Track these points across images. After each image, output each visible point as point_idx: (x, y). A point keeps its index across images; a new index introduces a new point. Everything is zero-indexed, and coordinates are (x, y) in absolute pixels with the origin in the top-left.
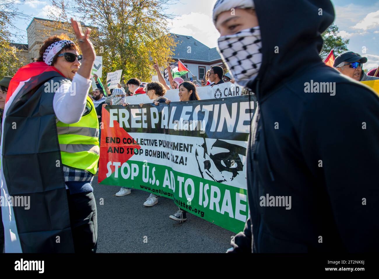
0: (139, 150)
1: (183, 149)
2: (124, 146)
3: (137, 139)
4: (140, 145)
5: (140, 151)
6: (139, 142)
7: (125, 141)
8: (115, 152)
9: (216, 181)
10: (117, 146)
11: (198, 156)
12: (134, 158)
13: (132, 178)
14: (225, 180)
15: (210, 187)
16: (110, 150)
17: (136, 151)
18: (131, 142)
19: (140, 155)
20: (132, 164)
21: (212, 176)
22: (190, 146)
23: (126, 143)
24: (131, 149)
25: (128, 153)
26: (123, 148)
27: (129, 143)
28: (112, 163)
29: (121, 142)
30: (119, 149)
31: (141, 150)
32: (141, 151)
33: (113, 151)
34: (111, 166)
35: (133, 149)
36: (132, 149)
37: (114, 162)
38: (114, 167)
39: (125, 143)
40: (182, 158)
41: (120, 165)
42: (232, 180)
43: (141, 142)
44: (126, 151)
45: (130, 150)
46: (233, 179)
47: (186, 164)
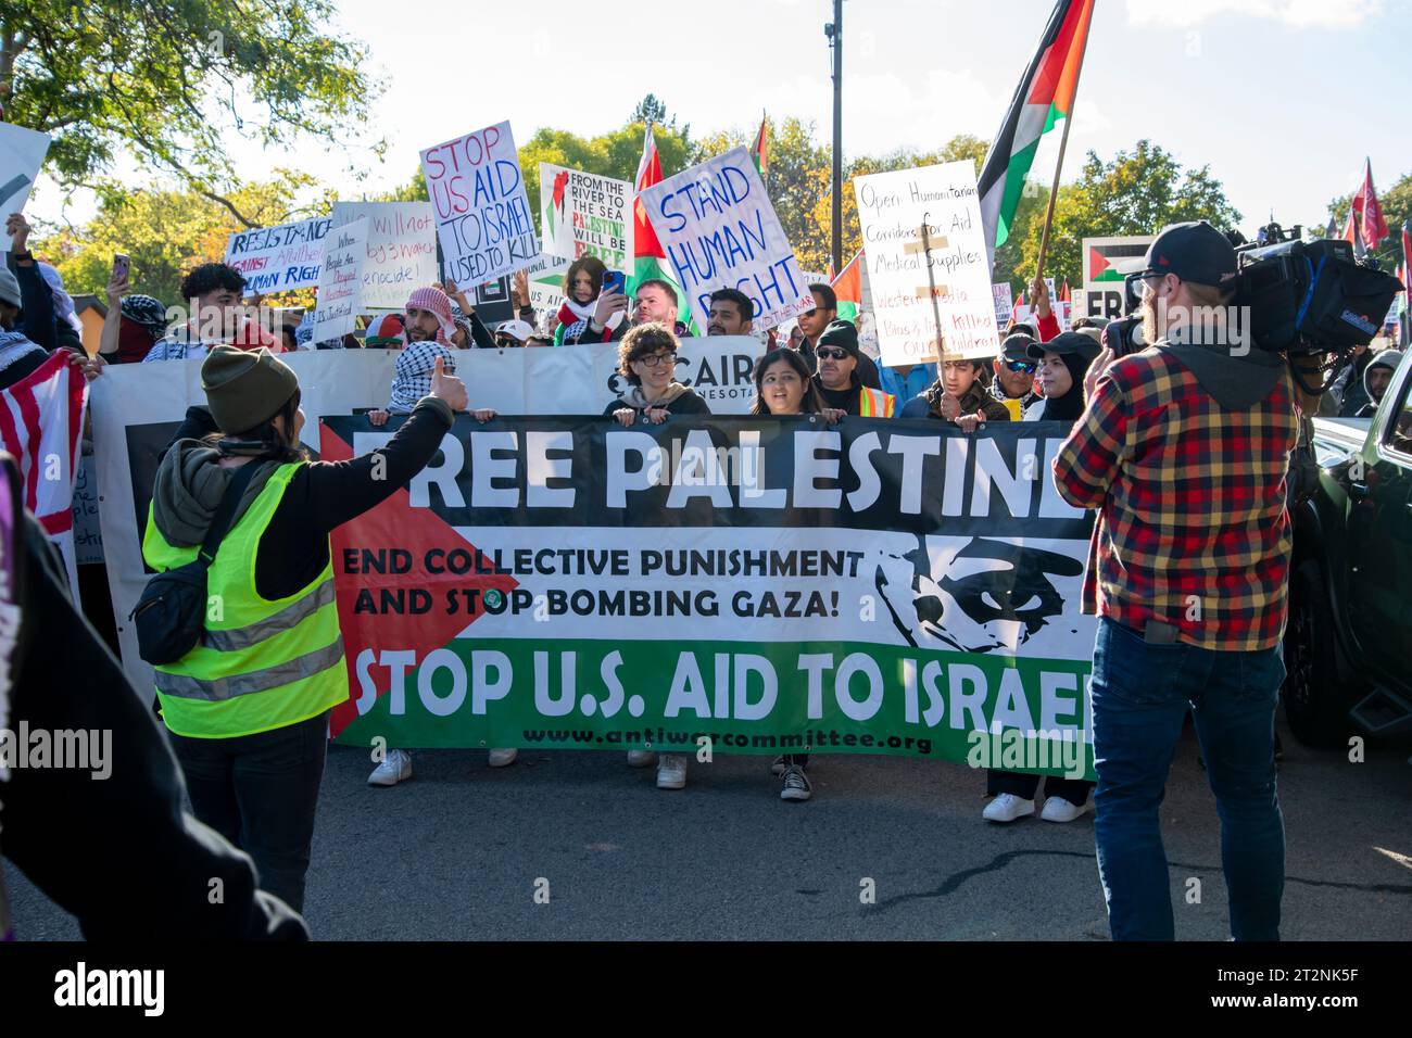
0: (509, 596)
1: (818, 567)
2: (430, 585)
3: (498, 553)
4: (513, 575)
5: (515, 598)
6: (508, 562)
7: (437, 561)
8: (385, 611)
9: (966, 650)
10: (395, 584)
11: (886, 584)
12: (483, 626)
13: (479, 708)
14: (1000, 644)
15: (945, 669)
16: (365, 602)
17: (493, 599)
18: (468, 565)
19: (516, 611)
20: (475, 654)
21: (951, 639)
22: (850, 559)
23: (441, 570)
24: (465, 592)
25: (453, 609)
26: (428, 589)
27: (454, 570)
28: (378, 657)
29: (414, 568)
30: (407, 596)
31: (516, 594)
32: (522, 599)
33: (378, 606)
34: (371, 669)
35: (476, 592)
36: (472, 594)
37: (383, 652)
38: (387, 670)
39: (433, 570)
40: (816, 596)
41: (414, 664)
42: (1024, 642)
43: (519, 561)
44: (440, 601)
45: (462, 600)
46: (1026, 638)
47: (835, 613)
